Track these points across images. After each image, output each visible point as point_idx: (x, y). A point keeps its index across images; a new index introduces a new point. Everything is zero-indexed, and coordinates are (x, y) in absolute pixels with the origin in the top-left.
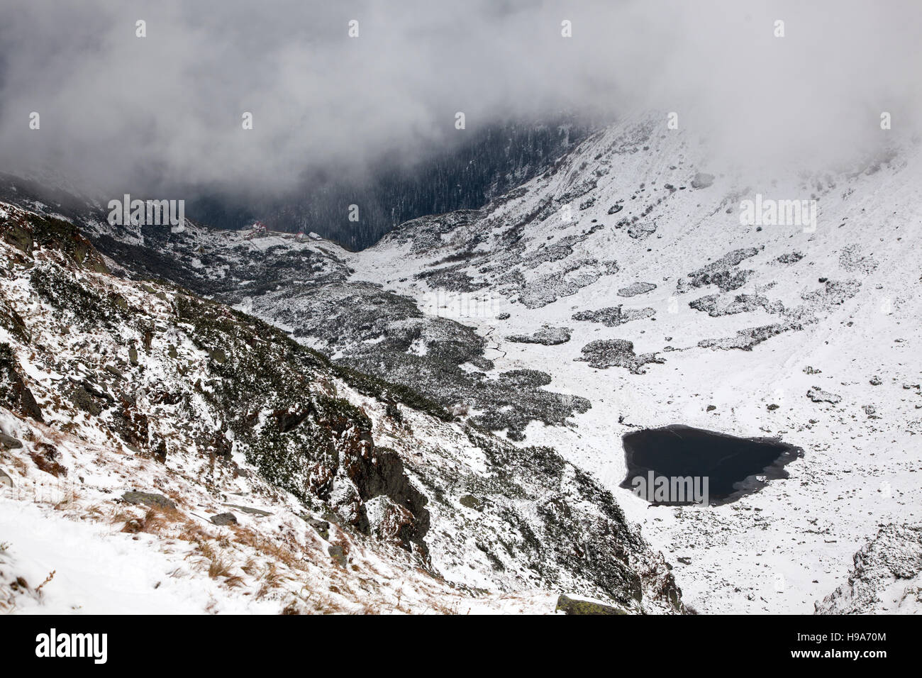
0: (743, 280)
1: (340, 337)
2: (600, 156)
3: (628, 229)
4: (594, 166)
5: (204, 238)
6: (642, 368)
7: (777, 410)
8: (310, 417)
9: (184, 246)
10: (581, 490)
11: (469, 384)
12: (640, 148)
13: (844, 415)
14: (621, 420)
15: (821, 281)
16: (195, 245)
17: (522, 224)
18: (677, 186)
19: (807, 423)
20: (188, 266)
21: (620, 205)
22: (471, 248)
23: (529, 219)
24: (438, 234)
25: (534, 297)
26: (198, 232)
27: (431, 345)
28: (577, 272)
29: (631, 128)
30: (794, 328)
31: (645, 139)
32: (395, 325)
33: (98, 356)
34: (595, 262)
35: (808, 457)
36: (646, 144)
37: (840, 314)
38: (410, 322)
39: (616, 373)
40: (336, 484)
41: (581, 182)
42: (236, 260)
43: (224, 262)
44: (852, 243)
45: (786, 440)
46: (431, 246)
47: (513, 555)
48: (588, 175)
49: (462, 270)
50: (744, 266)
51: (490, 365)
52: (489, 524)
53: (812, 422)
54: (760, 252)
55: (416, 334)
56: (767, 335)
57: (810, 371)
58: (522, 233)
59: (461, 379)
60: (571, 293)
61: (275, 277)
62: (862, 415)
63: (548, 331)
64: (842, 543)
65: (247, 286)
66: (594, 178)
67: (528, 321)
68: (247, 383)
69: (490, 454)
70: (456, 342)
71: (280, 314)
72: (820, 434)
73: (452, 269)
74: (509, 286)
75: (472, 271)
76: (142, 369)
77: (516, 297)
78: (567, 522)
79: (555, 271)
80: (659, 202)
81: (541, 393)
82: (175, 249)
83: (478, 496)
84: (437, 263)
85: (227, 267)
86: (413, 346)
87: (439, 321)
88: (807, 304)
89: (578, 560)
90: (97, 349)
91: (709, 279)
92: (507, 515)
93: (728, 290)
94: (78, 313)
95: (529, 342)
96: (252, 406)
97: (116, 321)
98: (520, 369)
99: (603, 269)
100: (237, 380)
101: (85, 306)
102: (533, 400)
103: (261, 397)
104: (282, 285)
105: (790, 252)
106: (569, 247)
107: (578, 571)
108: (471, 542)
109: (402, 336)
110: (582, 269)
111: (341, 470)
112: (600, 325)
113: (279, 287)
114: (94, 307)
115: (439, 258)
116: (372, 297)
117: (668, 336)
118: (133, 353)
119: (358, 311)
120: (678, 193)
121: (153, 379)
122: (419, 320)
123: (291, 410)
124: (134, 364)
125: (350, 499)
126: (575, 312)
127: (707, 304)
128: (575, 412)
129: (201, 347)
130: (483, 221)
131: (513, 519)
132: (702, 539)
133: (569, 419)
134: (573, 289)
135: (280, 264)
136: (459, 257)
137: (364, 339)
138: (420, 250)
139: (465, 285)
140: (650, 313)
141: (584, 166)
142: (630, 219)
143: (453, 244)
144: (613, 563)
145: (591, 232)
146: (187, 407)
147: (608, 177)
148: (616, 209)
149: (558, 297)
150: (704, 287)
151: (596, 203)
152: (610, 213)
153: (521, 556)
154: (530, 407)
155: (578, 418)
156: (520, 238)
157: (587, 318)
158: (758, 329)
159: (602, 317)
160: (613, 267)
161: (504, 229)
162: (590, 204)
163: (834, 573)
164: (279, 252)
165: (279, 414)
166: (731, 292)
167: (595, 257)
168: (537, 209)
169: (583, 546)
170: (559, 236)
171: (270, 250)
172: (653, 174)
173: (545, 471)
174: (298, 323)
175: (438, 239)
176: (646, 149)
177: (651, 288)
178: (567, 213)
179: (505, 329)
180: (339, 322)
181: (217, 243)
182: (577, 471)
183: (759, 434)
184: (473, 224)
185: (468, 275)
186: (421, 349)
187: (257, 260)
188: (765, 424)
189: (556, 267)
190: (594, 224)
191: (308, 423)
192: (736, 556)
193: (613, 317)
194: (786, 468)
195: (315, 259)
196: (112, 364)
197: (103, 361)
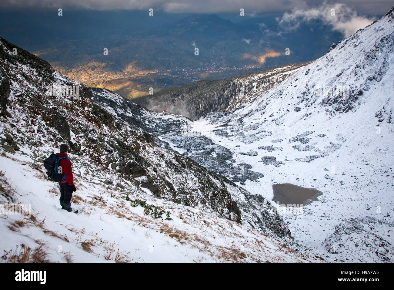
0: (308, 141)
1: (190, 149)
2: (267, 99)
3: (275, 122)
4: (265, 101)
5: (149, 114)
6: (278, 165)
7: (316, 181)
8: (219, 194)
9: (143, 117)
10: (268, 206)
11: (229, 167)
12: (280, 97)
13: (334, 183)
14: (272, 181)
15: (330, 143)
16: (146, 117)
17: (243, 117)
18: (290, 110)
19: (324, 185)
20: (145, 123)
21: (273, 114)
22: (227, 123)
23: (245, 116)
24: (218, 118)
25: (247, 141)
26: (147, 112)
27: (218, 154)
28: (260, 134)
29: (277, 91)
30: (322, 156)
31: (281, 95)
32: (206, 147)
33: (179, 180)
34: (265, 131)
35: (324, 194)
36: (281, 96)
37: (335, 153)
38: (211, 146)
39: (271, 166)
40: (225, 210)
41: (261, 106)
42: (158, 122)
43: (155, 122)
44: (340, 133)
45: (318, 189)
46: (216, 121)
47: (256, 225)
48: (264, 104)
49: (225, 130)
50: (309, 137)
51: (234, 161)
52: (250, 216)
53: (326, 185)
54: (313, 133)
55: (213, 150)
56: (314, 158)
57: (326, 170)
58: (243, 120)
59: (226, 165)
60: (258, 140)
61: (170, 128)
62: (339, 184)
63: (251, 152)
64: (332, 220)
65: (162, 131)
66: (266, 105)
67: (245, 148)
68: (206, 186)
69: (246, 196)
70: (224, 154)
71: (172, 140)
72: (328, 188)
73: (222, 130)
74: (240, 136)
75: (228, 131)
76: (188, 184)
77: (242, 140)
78: (268, 217)
79: (253, 133)
80: (285, 114)
81: (249, 171)
82: (141, 118)
83: (247, 209)
84: (217, 127)
85: (156, 124)
86: (212, 154)
87: (220, 146)
88: (326, 150)
89: (270, 226)
90: (179, 178)
91: (298, 140)
92: (254, 214)
93: (304, 143)
94: (175, 170)
95: (245, 155)
96: (208, 192)
97: (182, 172)
98: (243, 163)
99: (268, 134)
100: (204, 185)
101: (176, 169)
102: (247, 173)
103: (209, 189)
104: (172, 131)
105: (322, 134)
106: (257, 126)
107: (270, 229)
108: (246, 221)
109: (209, 150)
110: (261, 133)
111: (225, 206)
112: (266, 151)
113: (171, 131)
114: (178, 169)
115: (218, 126)
116: (200, 138)
117: (286, 156)
118: (186, 180)
119: (195, 142)
120: (290, 112)
121: (190, 186)
122: (214, 146)
123: (216, 192)
124: (186, 182)
125: (228, 213)
126: (259, 146)
127: (298, 147)
128: (259, 178)
129: (196, 177)
130: (231, 115)
131: (255, 215)
132: (294, 217)
133: (257, 179)
134: (258, 139)
135: (171, 124)
136: (224, 126)
137: (197, 150)
138: (213, 122)
139: (226, 135)
140: (281, 149)
141: (263, 101)
142: (276, 119)
143: (222, 121)
144: (278, 227)
145: (264, 122)
146: (197, 192)
147: (270, 105)
148: (272, 115)
149: (254, 141)
150: (297, 142)
151: (266, 113)
152: (270, 116)
153: (258, 225)
154: (247, 175)
155: (260, 179)
156: (242, 121)
157: (262, 149)
158: (312, 156)
159: (267, 149)
160: (270, 133)
161: (238, 118)
162: (264, 113)
163: (329, 228)
164: (170, 120)
165: (213, 193)
166: (305, 144)
167: (265, 130)
168: (248, 113)
169: (271, 223)
170: (255, 122)
171: (168, 120)
172: (283, 106)
173: (259, 201)
174: (178, 144)
175: (218, 119)
176: (281, 98)
177: (281, 141)
178: (257, 115)
179: (238, 150)
180: (190, 144)
181: (152, 116)
182: (267, 201)
183: (310, 187)
184: (228, 115)
185: (227, 132)
186: (214, 155)
187: (164, 122)
188: (313, 184)
189: (254, 132)
190: (265, 120)
191: (219, 196)
192: (303, 222)
193: (270, 149)
194: (318, 198)
195: (181, 123)
196: (182, 182)
197: (181, 182)
